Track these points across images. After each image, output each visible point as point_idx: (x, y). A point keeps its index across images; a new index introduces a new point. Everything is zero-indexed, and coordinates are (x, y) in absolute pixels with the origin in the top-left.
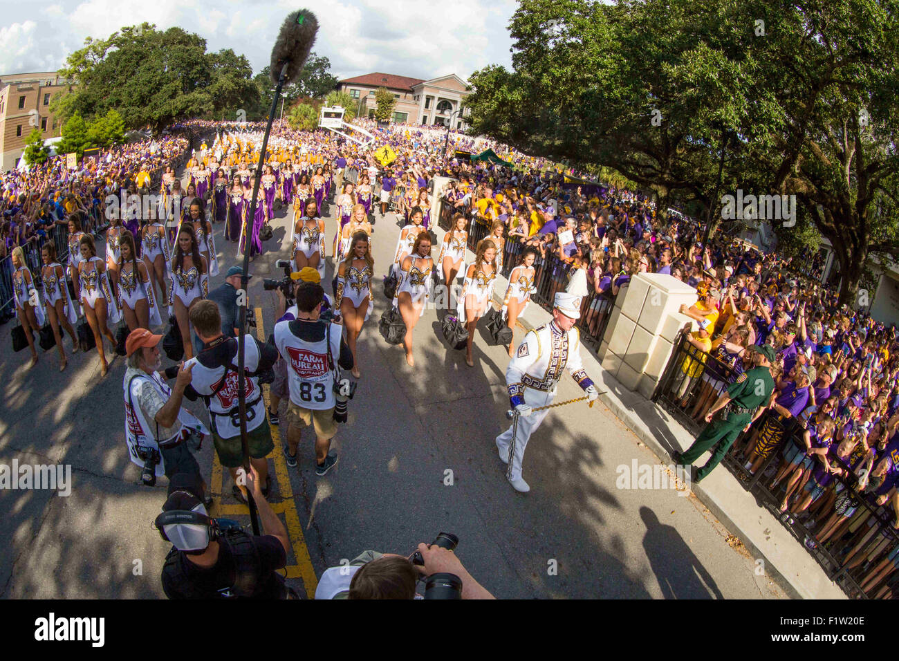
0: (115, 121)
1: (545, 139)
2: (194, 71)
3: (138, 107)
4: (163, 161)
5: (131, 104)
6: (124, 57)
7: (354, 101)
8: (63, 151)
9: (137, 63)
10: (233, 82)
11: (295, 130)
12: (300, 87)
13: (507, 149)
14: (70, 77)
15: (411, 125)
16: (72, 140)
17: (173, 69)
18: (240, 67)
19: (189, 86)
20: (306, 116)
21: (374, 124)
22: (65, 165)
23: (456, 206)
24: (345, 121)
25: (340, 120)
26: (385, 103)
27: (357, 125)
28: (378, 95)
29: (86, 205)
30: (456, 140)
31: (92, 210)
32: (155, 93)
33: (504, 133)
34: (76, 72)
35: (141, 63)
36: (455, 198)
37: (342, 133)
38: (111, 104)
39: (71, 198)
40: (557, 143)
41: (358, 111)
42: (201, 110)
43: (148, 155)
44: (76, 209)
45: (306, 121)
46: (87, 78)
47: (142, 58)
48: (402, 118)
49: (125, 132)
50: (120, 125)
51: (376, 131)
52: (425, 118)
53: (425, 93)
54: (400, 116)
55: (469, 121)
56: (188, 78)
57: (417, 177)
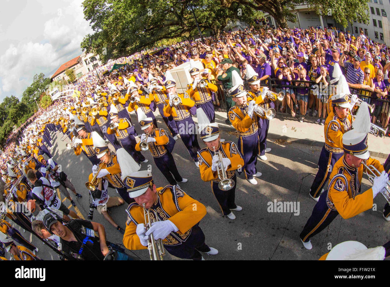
7: (60, 82)
12: (39, 91)
15: (85, 75)
18: (13, 101)
19: (2, 122)
20: (47, 100)
21: (72, 84)
25: (58, 93)
26: (71, 74)
28: (67, 73)
33: (116, 55)
37: (63, 97)
45: (48, 102)
51: (74, 87)
52: (89, 69)
53: (83, 59)
54: (80, 74)
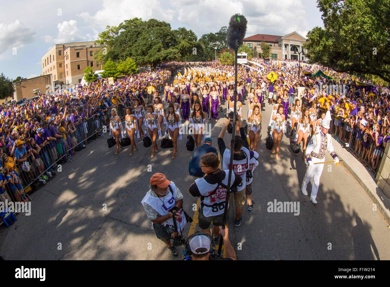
0: (131, 63)
1: (344, 63)
2: (168, 39)
3: (142, 56)
4: (160, 81)
5: (137, 55)
6: (129, 34)
7: (251, 49)
8: (105, 76)
9: (137, 36)
10: (188, 43)
11: (224, 65)
12: (222, 44)
13: (327, 69)
14: (102, 43)
15: (280, 60)
16: (109, 71)
17: (156, 38)
18: (190, 36)
19: (167, 46)
20: (228, 58)
21: (262, 60)
22: (108, 82)
23: (310, 101)
24: (248, 60)
25: (246, 59)
26: (266, 50)
27: (254, 61)
28: (262, 46)
29: (122, 101)
30: (303, 67)
31: (126, 103)
32: (149, 50)
33: (326, 62)
34: (105, 41)
35: (139, 36)
36: (309, 97)
37: (248, 66)
38: (127, 55)
39: (115, 98)
40: (350, 64)
41: (253, 54)
42: (175, 57)
43: (151, 79)
44: (118, 103)
45: (229, 61)
46: (112, 44)
47: (139, 34)
48: (275, 57)
49: (137, 68)
50: (134, 65)
51: (264, 64)
52: (286, 56)
53: (284, 42)
54: (274, 56)
55: (308, 56)
56: (165, 42)
57: (289, 88)
